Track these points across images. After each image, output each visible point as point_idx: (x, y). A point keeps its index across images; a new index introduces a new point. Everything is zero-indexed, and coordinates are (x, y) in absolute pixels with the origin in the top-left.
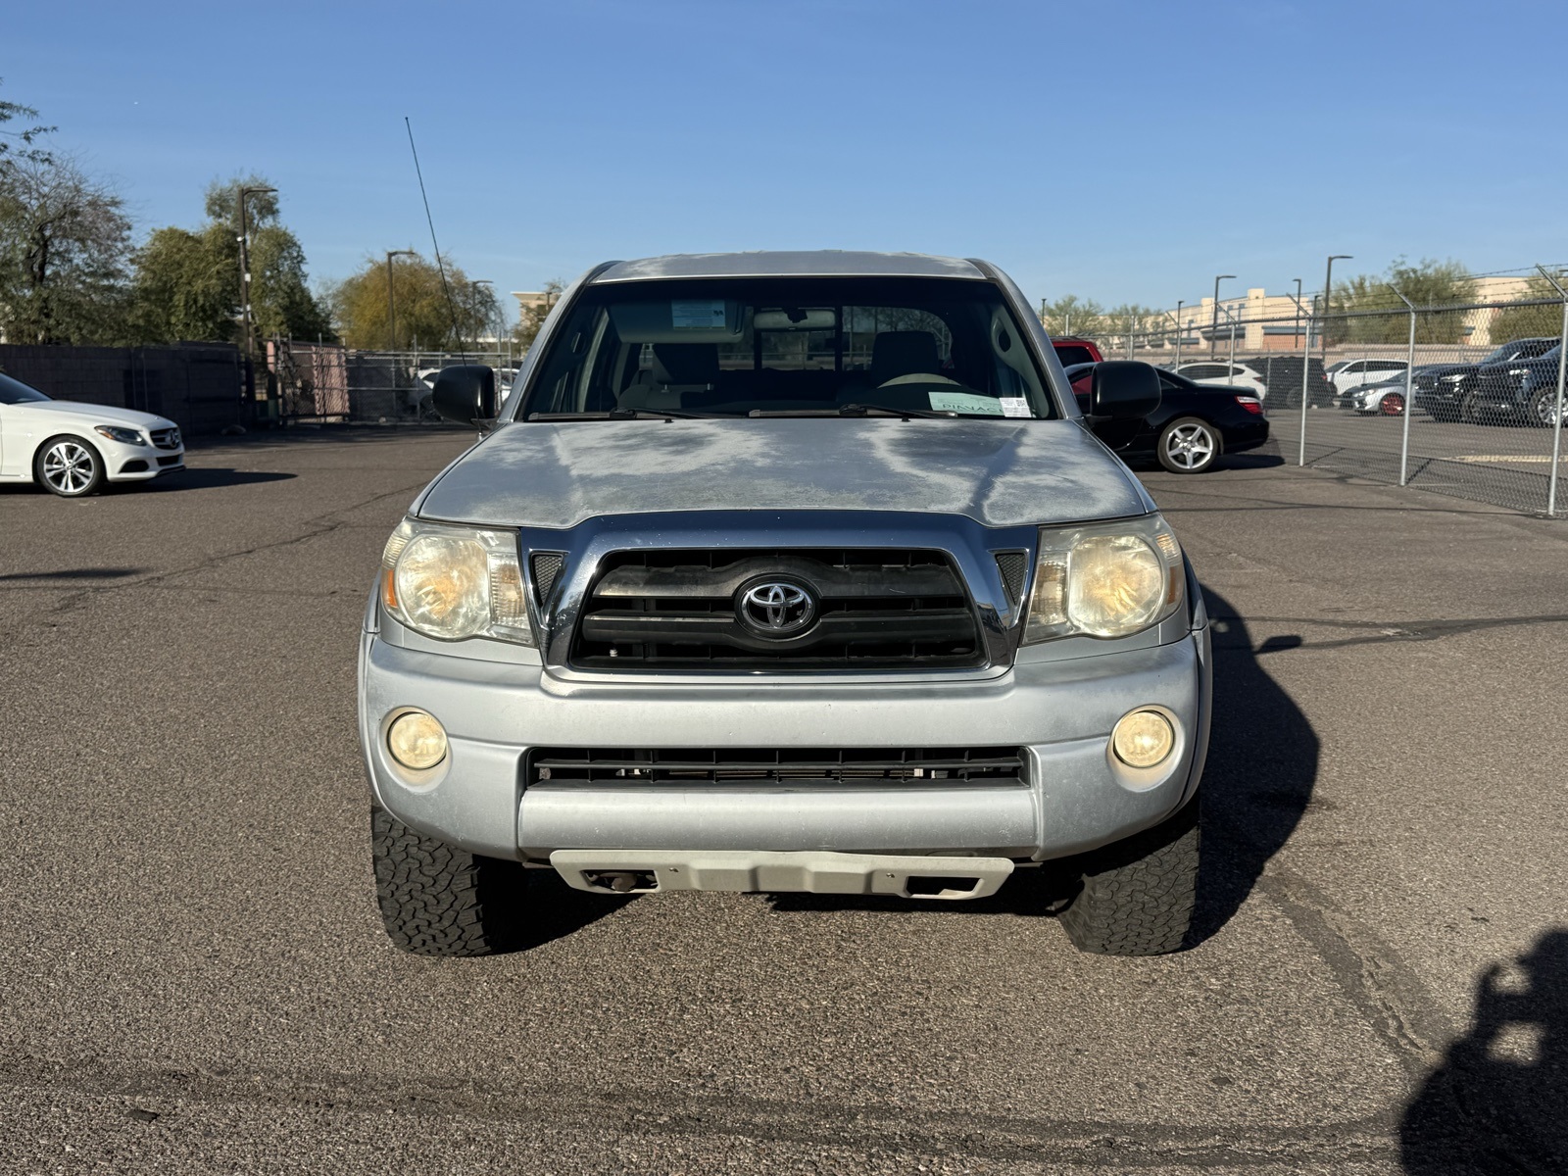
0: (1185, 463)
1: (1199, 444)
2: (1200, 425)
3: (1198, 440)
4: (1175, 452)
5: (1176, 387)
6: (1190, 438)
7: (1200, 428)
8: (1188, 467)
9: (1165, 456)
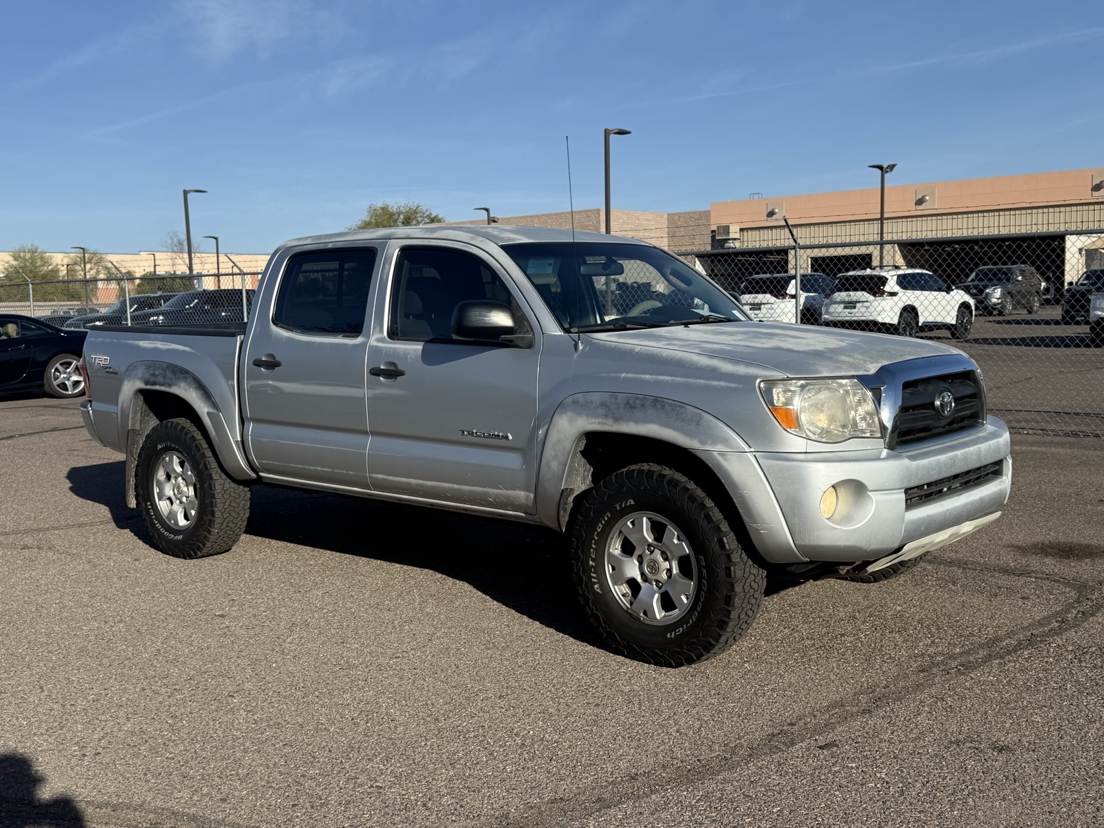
0: (67, 389)
1: (76, 374)
2: (75, 360)
3: (74, 372)
4: (58, 382)
5: (50, 331)
6: (68, 370)
7: (75, 362)
8: (70, 393)
9: (51, 386)
